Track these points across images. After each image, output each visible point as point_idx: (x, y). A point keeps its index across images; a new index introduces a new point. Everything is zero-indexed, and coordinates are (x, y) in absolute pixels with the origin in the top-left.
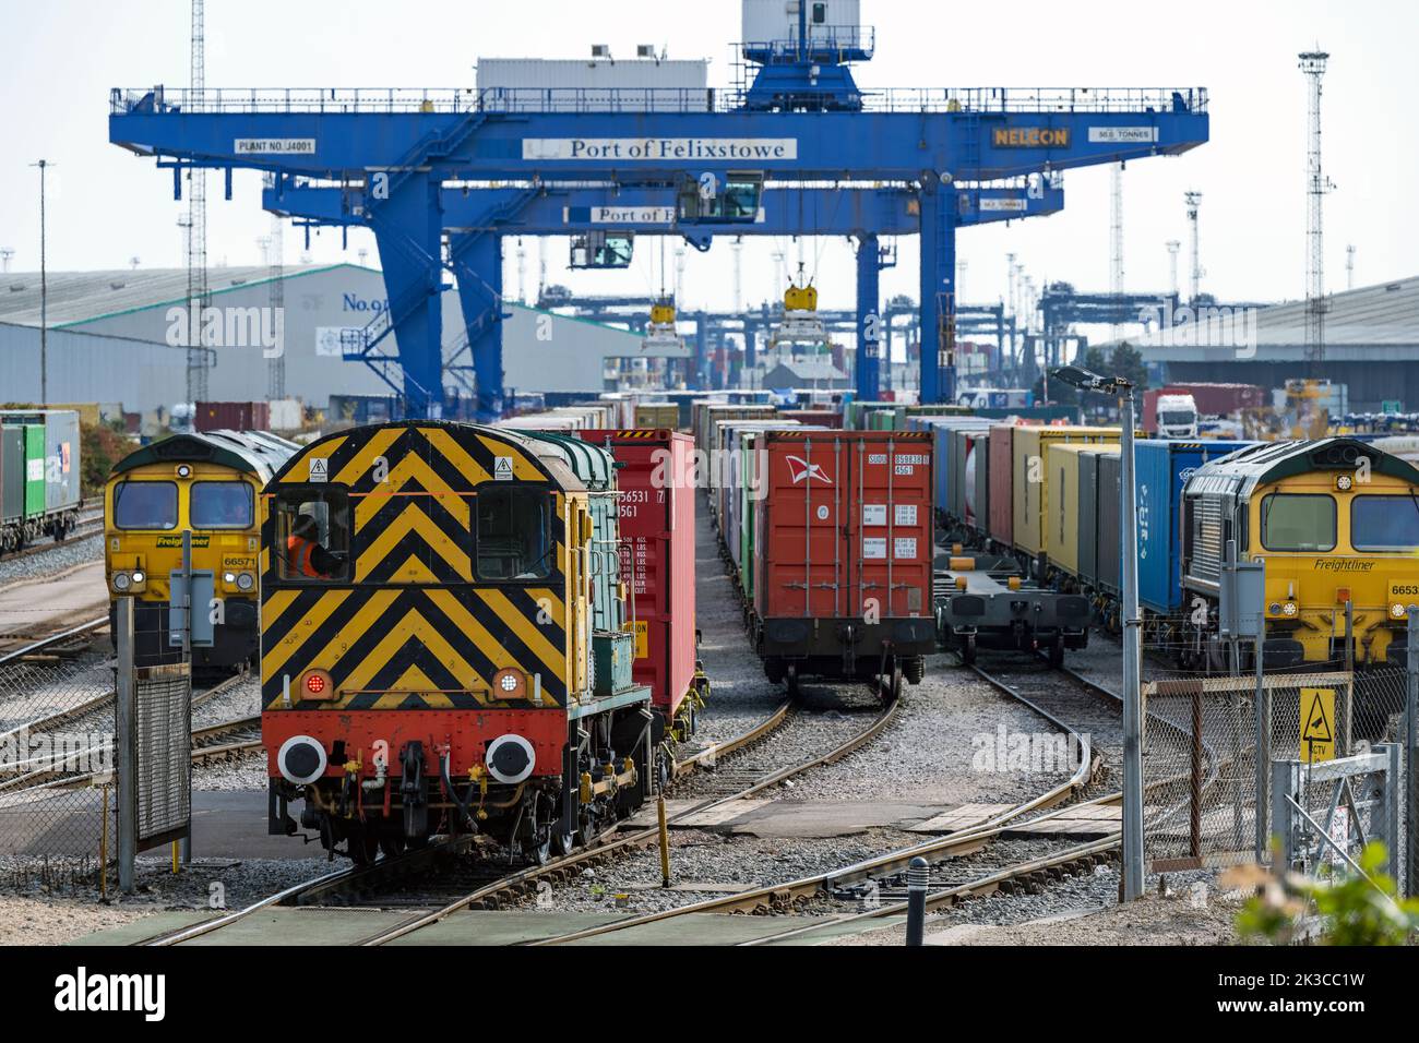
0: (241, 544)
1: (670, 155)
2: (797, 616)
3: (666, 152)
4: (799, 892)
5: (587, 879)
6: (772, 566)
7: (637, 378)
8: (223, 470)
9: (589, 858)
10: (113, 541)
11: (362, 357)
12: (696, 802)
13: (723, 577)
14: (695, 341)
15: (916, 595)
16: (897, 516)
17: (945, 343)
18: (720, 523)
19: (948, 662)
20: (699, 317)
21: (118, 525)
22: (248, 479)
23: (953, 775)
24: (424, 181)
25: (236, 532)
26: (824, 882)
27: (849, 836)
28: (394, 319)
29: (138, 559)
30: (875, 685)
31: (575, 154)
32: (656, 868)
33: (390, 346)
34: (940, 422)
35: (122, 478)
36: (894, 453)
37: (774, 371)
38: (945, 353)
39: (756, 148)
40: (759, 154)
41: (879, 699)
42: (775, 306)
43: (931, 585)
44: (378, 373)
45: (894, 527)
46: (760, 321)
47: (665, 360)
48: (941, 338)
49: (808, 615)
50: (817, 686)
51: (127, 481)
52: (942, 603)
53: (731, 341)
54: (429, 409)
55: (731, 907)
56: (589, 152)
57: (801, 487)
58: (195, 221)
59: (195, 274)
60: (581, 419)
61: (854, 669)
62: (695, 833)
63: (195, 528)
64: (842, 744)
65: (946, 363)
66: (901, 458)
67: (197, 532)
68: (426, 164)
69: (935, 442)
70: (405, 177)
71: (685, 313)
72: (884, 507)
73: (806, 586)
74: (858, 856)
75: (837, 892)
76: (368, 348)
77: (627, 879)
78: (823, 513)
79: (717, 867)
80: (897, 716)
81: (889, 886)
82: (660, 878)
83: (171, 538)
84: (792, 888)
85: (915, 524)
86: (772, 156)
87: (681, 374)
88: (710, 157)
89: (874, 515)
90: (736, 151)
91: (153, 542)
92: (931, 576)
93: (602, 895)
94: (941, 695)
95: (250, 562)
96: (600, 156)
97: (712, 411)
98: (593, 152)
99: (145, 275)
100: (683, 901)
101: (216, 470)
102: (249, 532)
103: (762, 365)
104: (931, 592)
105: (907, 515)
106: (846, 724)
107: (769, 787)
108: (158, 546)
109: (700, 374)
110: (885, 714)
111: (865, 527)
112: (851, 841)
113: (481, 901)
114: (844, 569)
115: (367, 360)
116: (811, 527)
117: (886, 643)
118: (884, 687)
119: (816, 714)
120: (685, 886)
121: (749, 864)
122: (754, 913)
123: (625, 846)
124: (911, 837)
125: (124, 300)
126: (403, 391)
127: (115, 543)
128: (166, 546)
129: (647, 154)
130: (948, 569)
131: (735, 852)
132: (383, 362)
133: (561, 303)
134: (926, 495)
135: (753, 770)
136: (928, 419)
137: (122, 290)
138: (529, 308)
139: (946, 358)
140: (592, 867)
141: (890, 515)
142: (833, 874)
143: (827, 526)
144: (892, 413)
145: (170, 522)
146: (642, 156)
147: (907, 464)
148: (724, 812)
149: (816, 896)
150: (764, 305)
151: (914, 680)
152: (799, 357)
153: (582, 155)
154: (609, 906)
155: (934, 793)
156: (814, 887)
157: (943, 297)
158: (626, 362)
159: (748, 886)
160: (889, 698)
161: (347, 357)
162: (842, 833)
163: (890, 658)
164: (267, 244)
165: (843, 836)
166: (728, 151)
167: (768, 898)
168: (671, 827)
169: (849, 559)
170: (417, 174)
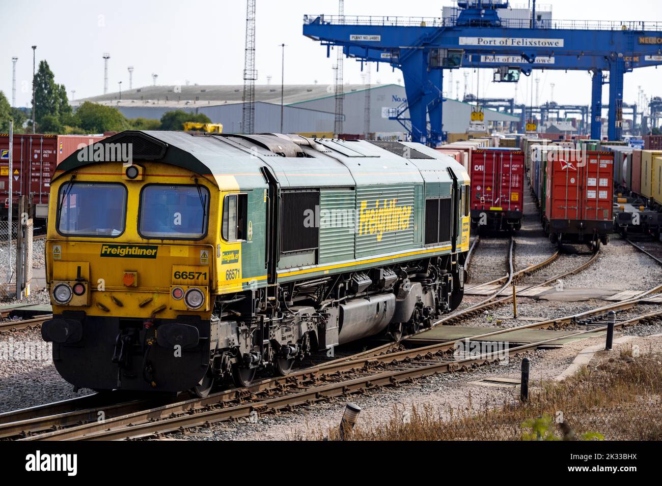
0: (192, 256)
1: (515, 44)
2: (562, 218)
3: (514, 43)
4: (565, 321)
5: (485, 314)
6: (553, 200)
7: (499, 129)
8: (177, 172)
9: (487, 307)
10: (55, 247)
11: (396, 118)
12: (525, 287)
13: (532, 203)
14: (521, 115)
15: (606, 212)
16: (600, 182)
17: (618, 118)
18: (531, 183)
19: (616, 237)
20: (522, 107)
21: (61, 230)
22: (204, 183)
23: (620, 280)
24: (421, 53)
25: (187, 242)
26: (574, 318)
27: (582, 301)
28: (409, 104)
29: (79, 268)
30: (590, 245)
31: (479, 43)
32: (511, 311)
33: (407, 115)
34: (614, 148)
35: (68, 178)
36: (600, 159)
37: (550, 127)
38: (618, 122)
39: (548, 43)
40: (549, 44)
41: (591, 250)
42: (551, 103)
43: (612, 208)
44: (402, 124)
45: (599, 187)
46: (545, 109)
47: (510, 123)
48: (617, 116)
49: (566, 218)
50: (568, 245)
51: (73, 182)
52: (615, 215)
53: (534, 116)
54: (421, 139)
55: (539, 327)
56: (484, 43)
57: (565, 171)
58: (339, 67)
59: (338, 87)
60: (480, 143)
61: (583, 239)
62: (525, 298)
63: (142, 237)
64: (578, 267)
65: (618, 126)
66: (602, 161)
67: (145, 241)
68: (423, 46)
69: (615, 156)
70: (414, 50)
71: (517, 106)
72: (596, 179)
73: (566, 208)
74: (586, 309)
75: (579, 322)
76: (398, 115)
77: (501, 315)
78: (573, 181)
79: (534, 311)
80: (598, 257)
81: (598, 320)
82: (513, 315)
83: (116, 247)
84: (562, 320)
85: (607, 185)
86: (554, 45)
87: (516, 128)
88: (530, 46)
89: (592, 182)
90: (540, 43)
91: (97, 250)
92: (612, 205)
93: (491, 321)
94: (614, 249)
95: (202, 277)
96: (488, 44)
97: (529, 142)
98: (486, 42)
99: (319, 87)
100: (522, 324)
101: (171, 171)
102: (200, 243)
103: (546, 125)
104: (612, 210)
105: (604, 182)
106: (580, 259)
107: (552, 282)
108: (102, 255)
109: (523, 128)
110: (594, 256)
111: (588, 187)
112: (583, 303)
113: (447, 322)
114: (580, 201)
115: (398, 120)
116: (568, 186)
117: (595, 229)
118: (594, 245)
119: (568, 255)
120: (522, 318)
121: (546, 310)
122: (548, 329)
123: (499, 303)
124: (606, 302)
125: (312, 96)
126: (411, 131)
127: (57, 249)
128: (111, 255)
129: (506, 44)
130: (617, 202)
131: (539, 306)
132: (404, 121)
133: (472, 100)
134: (611, 175)
135: (545, 275)
136: (609, 147)
137: (311, 92)
138: (460, 102)
139: (619, 124)
140: (488, 310)
141: (598, 182)
142: (577, 315)
143: (574, 186)
144: (595, 144)
145: (118, 229)
146: (504, 45)
147: (604, 164)
148: (535, 291)
149: (571, 323)
150: (547, 103)
151: (605, 244)
152: (559, 122)
153: (482, 44)
154: (494, 325)
155: (614, 286)
156: (570, 320)
157: (618, 101)
158: (495, 123)
159: (546, 319)
160: (595, 250)
161: (390, 118)
162: (580, 300)
163: (596, 235)
164: (364, 76)
165: (580, 301)
166: (537, 43)
167: (553, 324)
168: (517, 296)
169: (582, 198)
170: (419, 50)
